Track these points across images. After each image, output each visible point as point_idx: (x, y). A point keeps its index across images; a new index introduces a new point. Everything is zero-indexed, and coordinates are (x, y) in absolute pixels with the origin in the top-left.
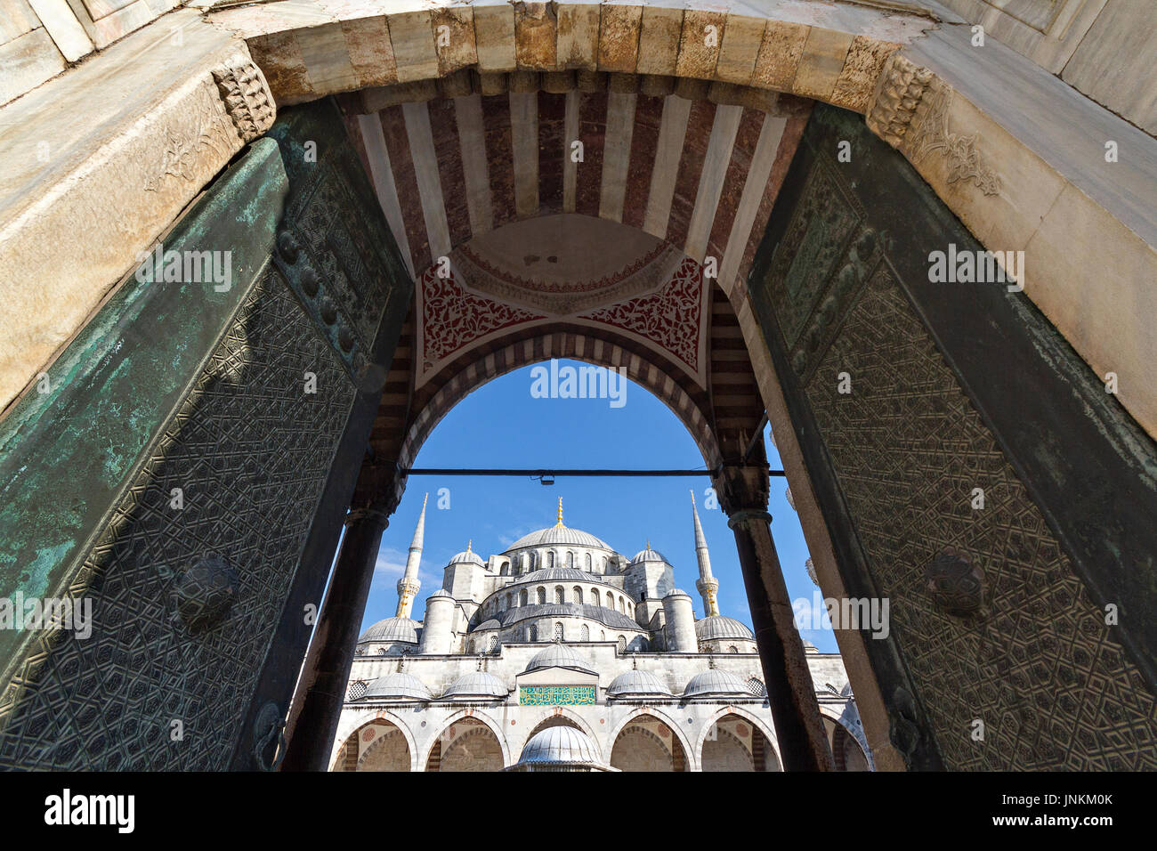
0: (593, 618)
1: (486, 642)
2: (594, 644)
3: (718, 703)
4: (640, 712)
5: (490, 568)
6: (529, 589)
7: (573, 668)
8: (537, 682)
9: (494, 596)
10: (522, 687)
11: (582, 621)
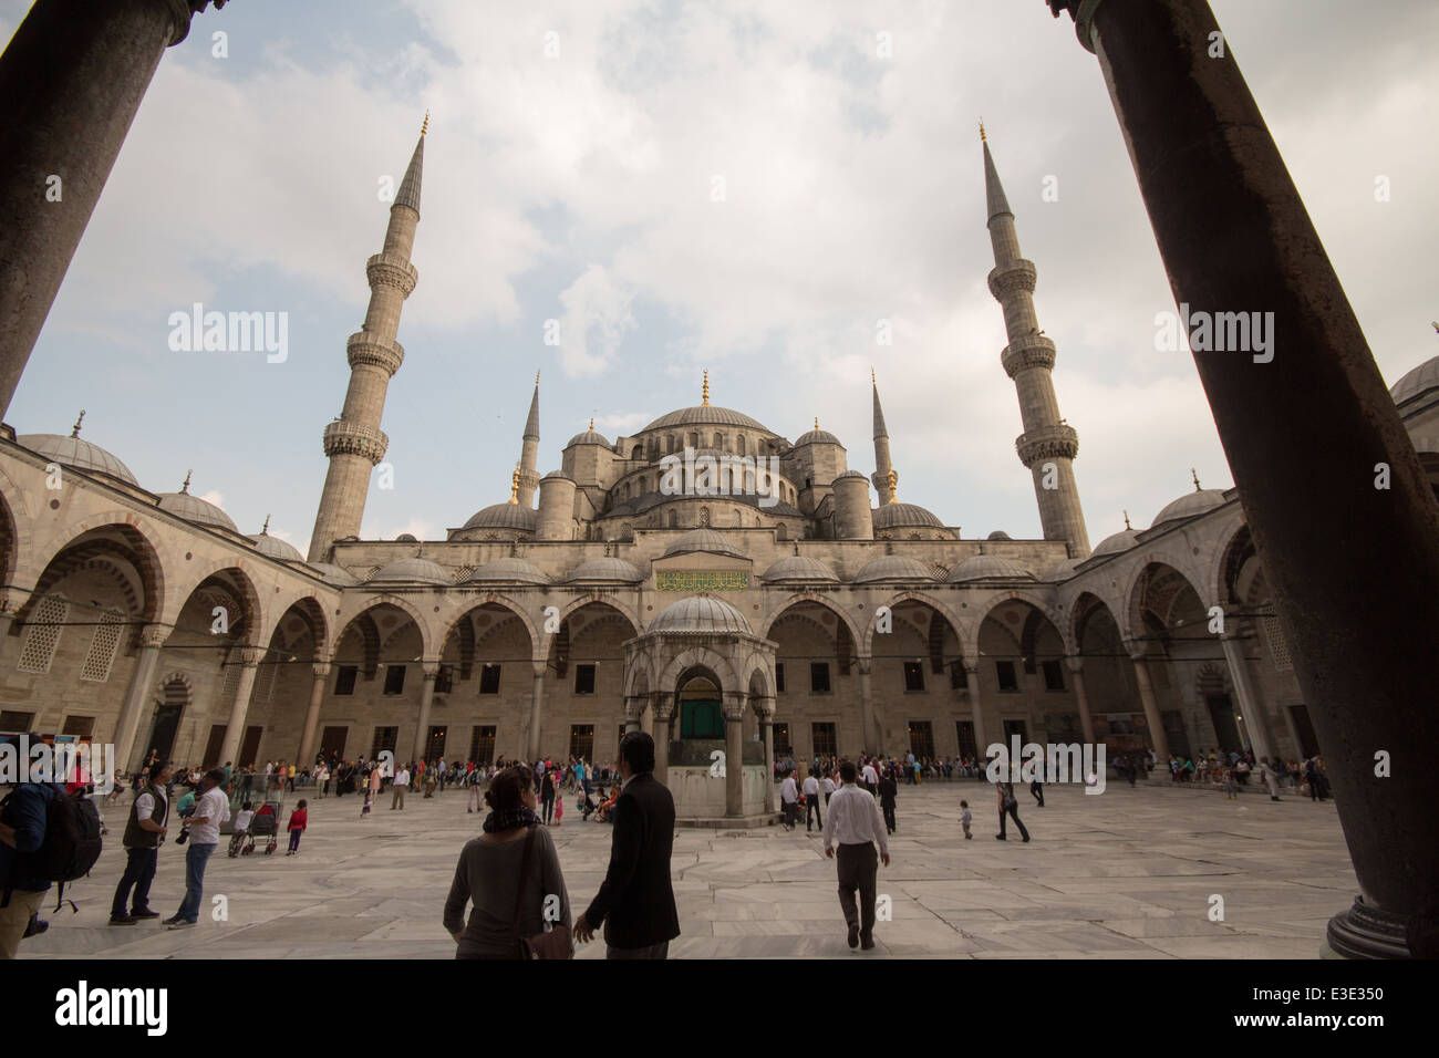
0: (746, 503)
1: (613, 529)
3: (896, 588)
4: (801, 598)
5: (619, 452)
7: (721, 553)
8: (678, 567)
9: (624, 481)
10: (659, 572)
11: (732, 506)
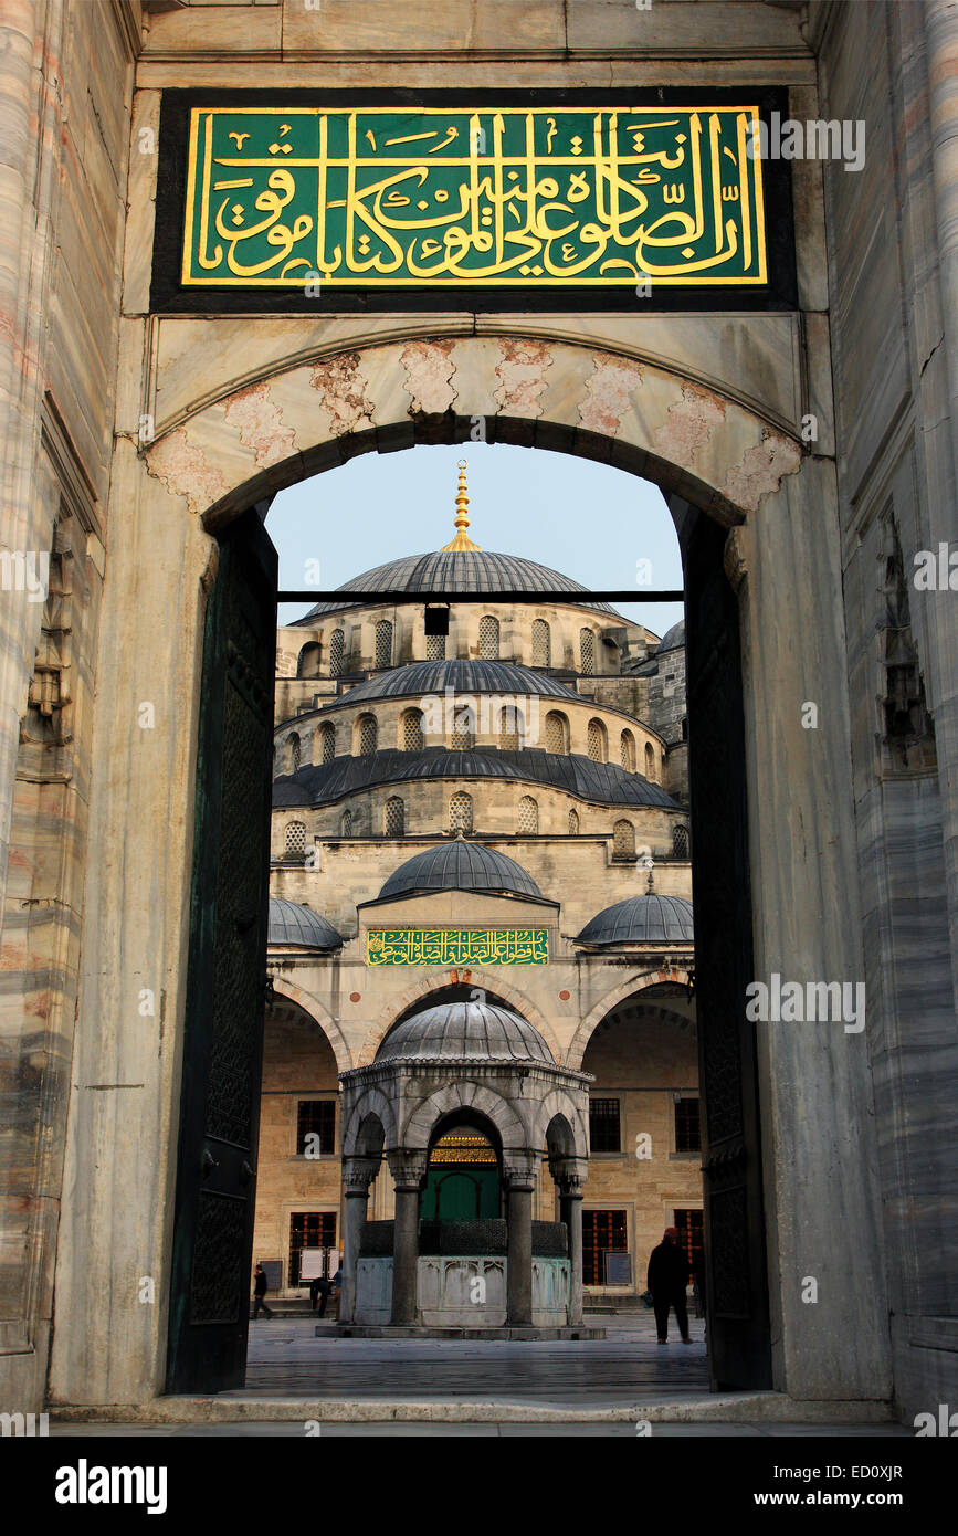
0: (548, 782)
1: (275, 834)
2: (551, 838)
4: (656, 978)
6: (382, 712)
7: (497, 893)
8: (410, 920)
10: (373, 930)
11: (519, 790)
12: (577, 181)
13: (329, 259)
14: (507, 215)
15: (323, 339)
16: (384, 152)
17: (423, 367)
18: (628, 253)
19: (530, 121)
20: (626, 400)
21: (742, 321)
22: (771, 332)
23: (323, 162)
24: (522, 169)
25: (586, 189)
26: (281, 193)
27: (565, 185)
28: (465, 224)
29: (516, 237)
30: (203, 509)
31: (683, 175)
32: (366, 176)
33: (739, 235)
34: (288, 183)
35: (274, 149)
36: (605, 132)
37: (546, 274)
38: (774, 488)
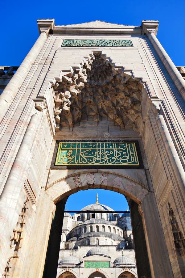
0: (108, 237)
1: (72, 244)
2: (109, 246)
4: (124, 271)
5: (74, 218)
6: (87, 226)
7: (102, 255)
8: (90, 260)
9: (75, 229)
10: (85, 261)
11: (105, 238)
12: (111, 151)
13: (76, 161)
14: (102, 155)
15: (75, 173)
16: (85, 147)
17: (90, 177)
18: (119, 161)
19: (104, 144)
20: (120, 182)
21: (137, 171)
22: (141, 172)
23: (77, 149)
24: (104, 150)
25: (113, 152)
26: (70, 153)
27: (110, 152)
28: (96, 157)
29: (103, 158)
30: (54, 200)
31: (126, 151)
32: (82, 151)
33: (134, 158)
34: (72, 151)
35: (70, 147)
36: (115, 145)
37: (107, 164)
38: (145, 197)
